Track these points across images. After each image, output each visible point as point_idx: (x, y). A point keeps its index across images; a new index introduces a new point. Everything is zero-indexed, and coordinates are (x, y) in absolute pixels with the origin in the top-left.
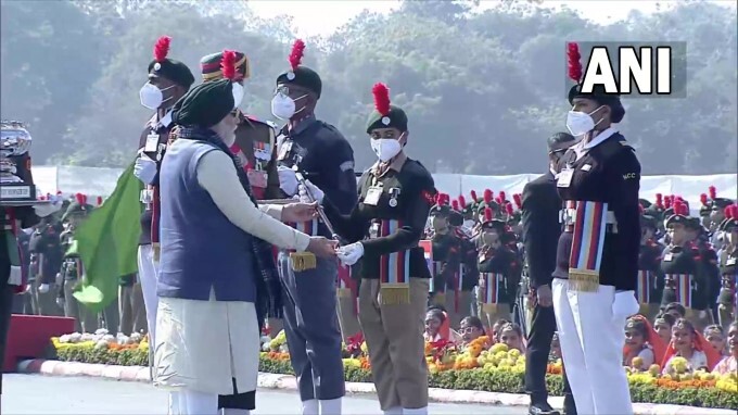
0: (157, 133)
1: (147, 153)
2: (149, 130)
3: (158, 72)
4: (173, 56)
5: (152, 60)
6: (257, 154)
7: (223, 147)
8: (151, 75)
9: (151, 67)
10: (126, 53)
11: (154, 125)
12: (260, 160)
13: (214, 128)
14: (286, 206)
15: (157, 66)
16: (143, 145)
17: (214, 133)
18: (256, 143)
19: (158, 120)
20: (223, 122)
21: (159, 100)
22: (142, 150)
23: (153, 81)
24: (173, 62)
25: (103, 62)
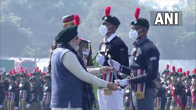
0: (106, 44)
1: (101, 53)
2: (102, 43)
3: (106, 20)
4: (112, 14)
5: (103, 16)
6: (84, 53)
7: (73, 50)
8: (103, 22)
9: (103, 18)
10: (92, 13)
11: (104, 41)
12: (85, 55)
13: (69, 43)
14: (101, 68)
15: (106, 18)
16: (100, 49)
17: (69, 45)
18: (83, 49)
19: (106, 39)
20: (71, 41)
21: (106, 31)
22: (100, 51)
23: (104, 24)
24: (112, 17)
25: (83, 17)
